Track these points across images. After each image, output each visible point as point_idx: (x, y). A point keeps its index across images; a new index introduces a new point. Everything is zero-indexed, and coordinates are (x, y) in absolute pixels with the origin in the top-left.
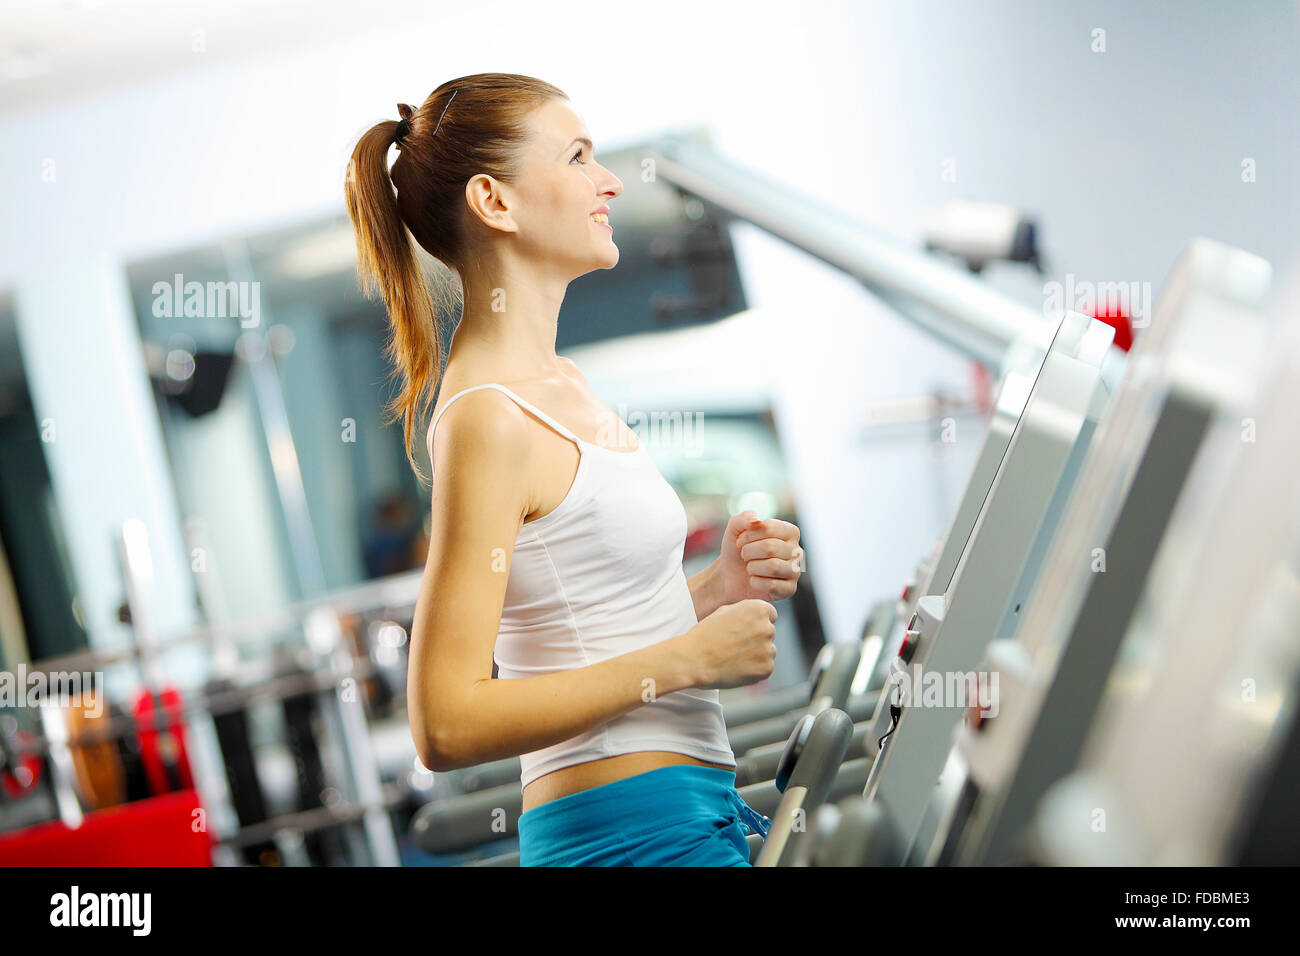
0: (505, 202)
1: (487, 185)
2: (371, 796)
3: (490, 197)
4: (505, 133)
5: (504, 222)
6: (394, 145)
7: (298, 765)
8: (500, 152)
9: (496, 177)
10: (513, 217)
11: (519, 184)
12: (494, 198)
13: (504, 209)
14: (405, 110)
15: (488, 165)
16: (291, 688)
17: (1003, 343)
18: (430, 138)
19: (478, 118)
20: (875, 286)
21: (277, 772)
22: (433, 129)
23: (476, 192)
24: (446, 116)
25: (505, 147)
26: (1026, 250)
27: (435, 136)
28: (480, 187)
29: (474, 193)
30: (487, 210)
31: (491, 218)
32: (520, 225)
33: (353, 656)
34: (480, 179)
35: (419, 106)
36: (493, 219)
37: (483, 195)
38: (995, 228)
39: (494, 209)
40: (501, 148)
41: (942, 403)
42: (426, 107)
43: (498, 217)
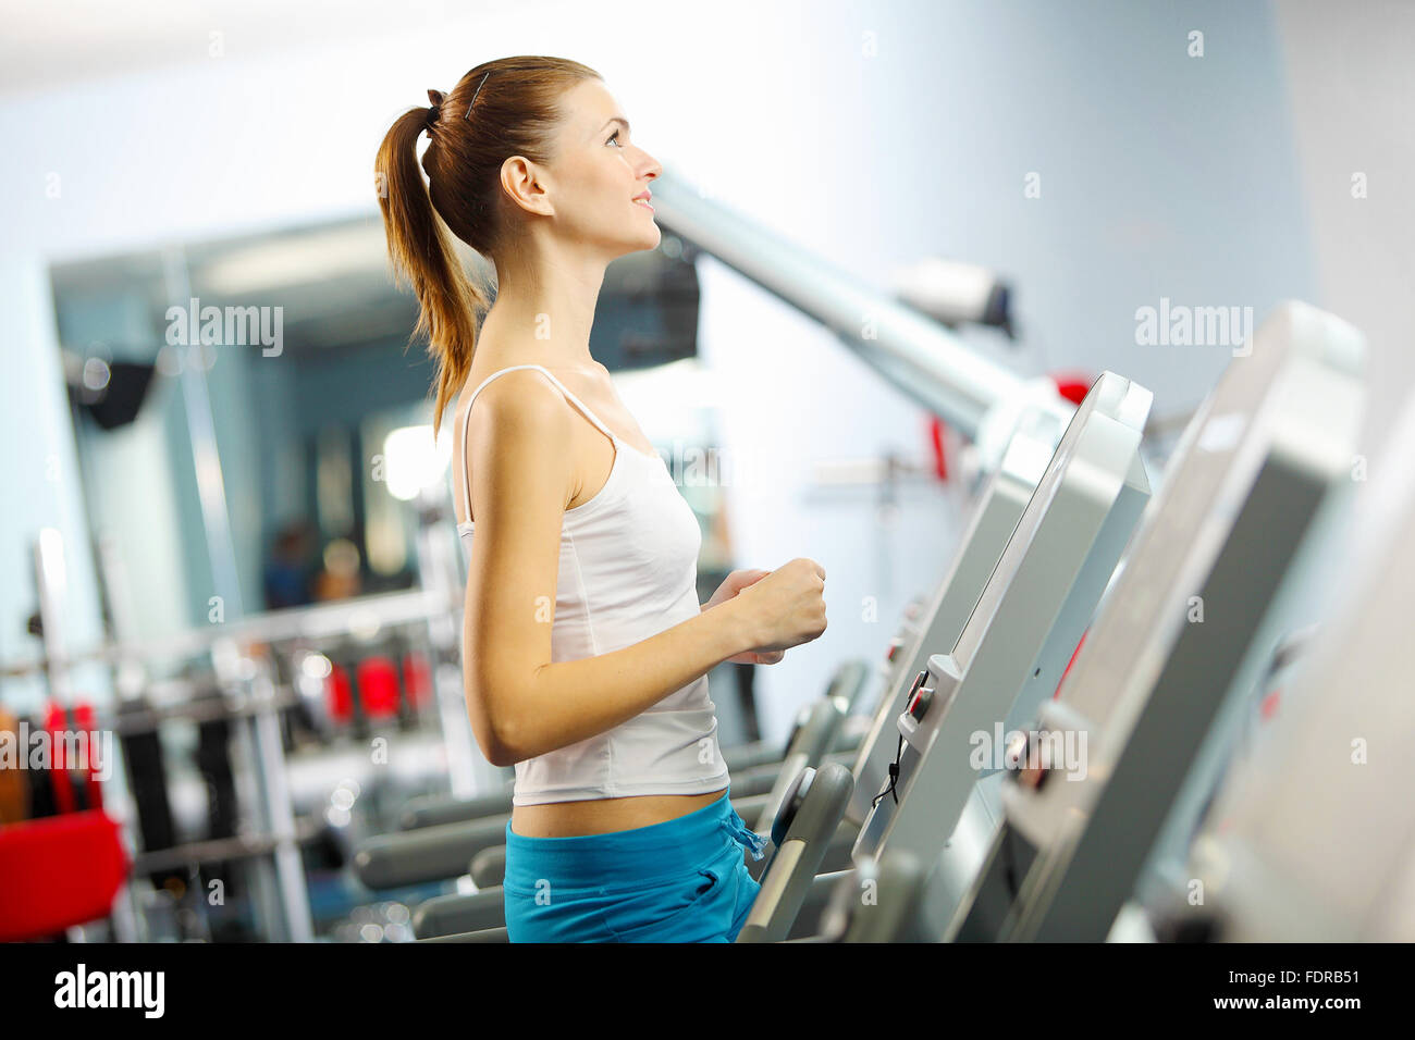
0: (542, 185)
1: (522, 168)
2: (285, 828)
3: (526, 180)
4: (539, 114)
5: (542, 205)
6: (424, 133)
7: (210, 792)
8: (534, 132)
9: (532, 159)
10: (550, 201)
11: (552, 168)
12: (530, 181)
13: (542, 192)
14: (435, 96)
15: (523, 147)
16: (208, 712)
17: (982, 406)
18: (463, 124)
19: (512, 100)
20: (850, 339)
21: (188, 797)
22: (464, 113)
23: (510, 174)
24: (478, 99)
25: (539, 128)
26: (998, 315)
27: (467, 120)
28: (515, 169)
29: (510, 176)
30: (523, 194)
31: (526, 201)
32: (556, 207)
33: (275, 683)
34: (516, 161)
35: (449, 91)
36: (528, 202)
37: (519, 178)
38: (968, 289)
39: (530, 192)
40: (535, 129)
41: (893, 467)
42: (457, 90)
43: (535, 200)
